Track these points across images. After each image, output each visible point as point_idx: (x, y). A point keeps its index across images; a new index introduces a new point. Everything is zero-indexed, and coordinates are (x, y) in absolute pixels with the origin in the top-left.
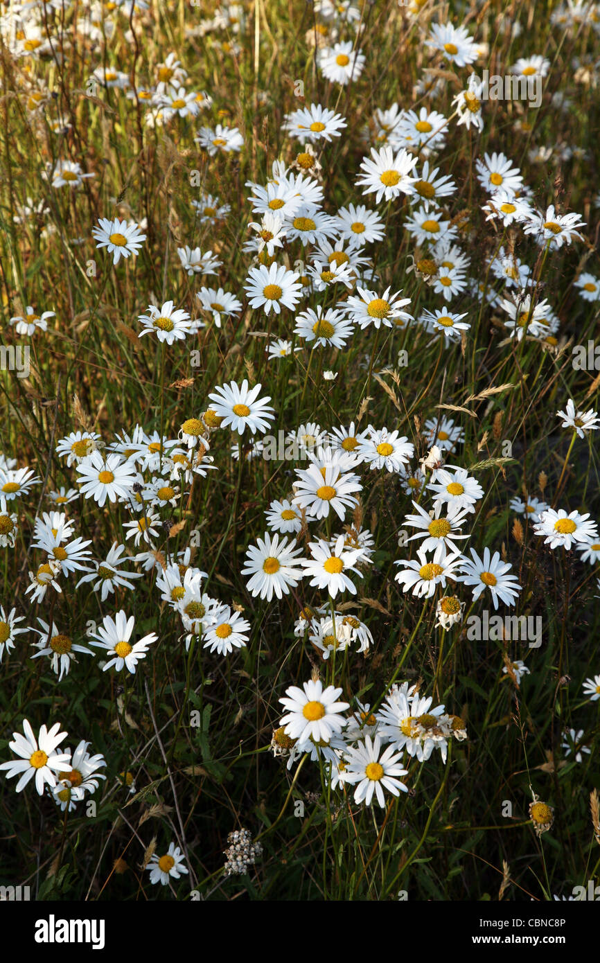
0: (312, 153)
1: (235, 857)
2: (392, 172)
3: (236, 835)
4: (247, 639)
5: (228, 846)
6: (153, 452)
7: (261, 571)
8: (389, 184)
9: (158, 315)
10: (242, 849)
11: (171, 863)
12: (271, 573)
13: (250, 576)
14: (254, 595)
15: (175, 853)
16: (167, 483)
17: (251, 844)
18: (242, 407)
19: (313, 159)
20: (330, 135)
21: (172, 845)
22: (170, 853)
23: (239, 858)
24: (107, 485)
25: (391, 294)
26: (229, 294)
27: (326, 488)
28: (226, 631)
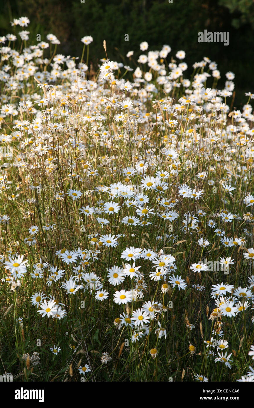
0: (129, 178)
1: (104, 359)
2: (150, 183)
3: (104, 354)
4: (108, 297)
5: (102, 356)
6: (83, 254)
7: (113, 277)
8: (149, 186)
9: (85, 209)
10: (106, 357)
11: (86, 369)
12: (115, 278)
13: (109, 278)
14: (111, 283)
15: (87, 366)
16: (87, 261)
17: (109, 356)
18: (109, 241)
19: (129, 180)
20: (133, 175)
21: (86, 365)
22: (85, 367)
23: (105, 359)
24: (70, 259)
25: (148, 208)
26: (106, 219)
27: (130, 254)
28: (102, 295)
